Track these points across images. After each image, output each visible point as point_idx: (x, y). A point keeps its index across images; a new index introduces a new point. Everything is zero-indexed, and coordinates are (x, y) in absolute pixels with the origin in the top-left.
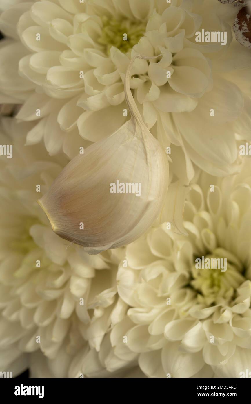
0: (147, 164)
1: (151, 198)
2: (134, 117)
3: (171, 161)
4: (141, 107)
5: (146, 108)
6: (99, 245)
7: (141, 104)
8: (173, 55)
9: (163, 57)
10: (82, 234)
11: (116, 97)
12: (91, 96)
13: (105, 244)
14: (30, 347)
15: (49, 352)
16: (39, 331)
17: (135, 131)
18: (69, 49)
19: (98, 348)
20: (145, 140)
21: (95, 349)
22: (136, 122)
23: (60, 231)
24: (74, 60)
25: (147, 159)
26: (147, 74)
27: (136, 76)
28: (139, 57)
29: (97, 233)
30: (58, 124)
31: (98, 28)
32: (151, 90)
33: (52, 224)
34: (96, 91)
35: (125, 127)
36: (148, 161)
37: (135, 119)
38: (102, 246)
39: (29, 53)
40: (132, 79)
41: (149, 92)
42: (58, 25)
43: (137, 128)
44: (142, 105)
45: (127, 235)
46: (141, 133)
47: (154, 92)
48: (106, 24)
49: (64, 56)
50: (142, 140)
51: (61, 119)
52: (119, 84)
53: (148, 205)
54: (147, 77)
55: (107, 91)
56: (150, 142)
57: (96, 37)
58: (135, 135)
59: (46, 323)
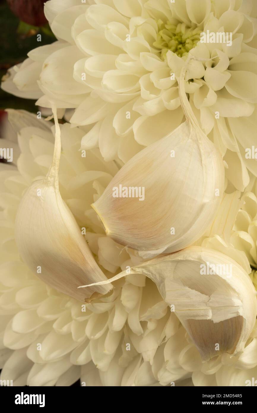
0: (202, 165)
1: (206, 200)
2: (189, 119)
3: (228, 167)
4: (197, 112)
5: (203, 113)
6: (154, 249)
7: (198, 109)
8: (230, 59)
9: (220, 61)
10: (137, 237)
11: (173, 102)
12: (148, 101)
13: (159, 248)
14: (82, 359)
15: (101, 365)
16: (91, 344)
17: (190, 133)
18: (125, 53)
19: (152, 363)
20: (200, 142)
21: (149, 363)
22: (191, 125)
23: (114, 235)
24: (129, 64)
25: (201, 160)
26: (203, 78)
27: (192, 80)
28: (193, 59)
29: (152, 236)
30: (114, 129)
31: (153, 32)
32: (209, 96)
33: (106, 228)
34: (153, 96)
35: (180, 129)
36: (203, 162)
37: (190, 121)
38: (157, 249)
39: (84, 56)
40: (189, 83)
41: (206, 98)
42: (113, 28)
43: (191, 130)
44: (199, 111)
45: (182, 238)
46: (196, 135)
47: (211, 97)
48: (162, 28)
49: (120, 59)
50: (196, 141)
51: (116, 124)
52: (175, 88)
53: (202, 207)
54: (203, 81)
55: (163, 96)
56: (205, 144)
57: (151, 40)
58: (190, 137)
59: (98, 335)
